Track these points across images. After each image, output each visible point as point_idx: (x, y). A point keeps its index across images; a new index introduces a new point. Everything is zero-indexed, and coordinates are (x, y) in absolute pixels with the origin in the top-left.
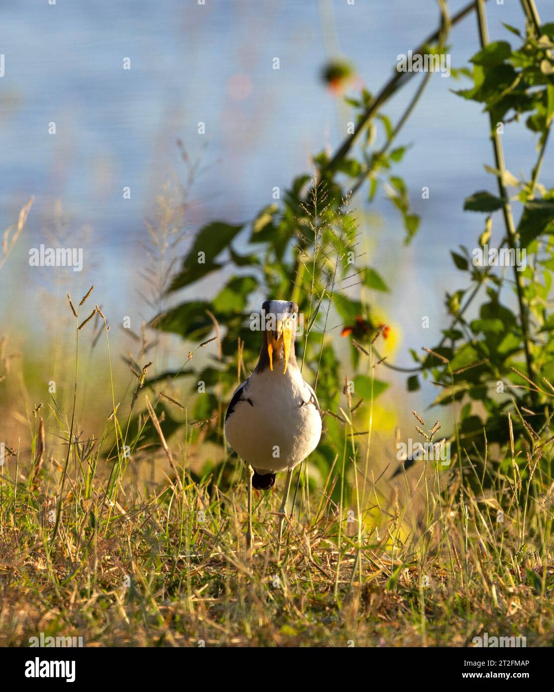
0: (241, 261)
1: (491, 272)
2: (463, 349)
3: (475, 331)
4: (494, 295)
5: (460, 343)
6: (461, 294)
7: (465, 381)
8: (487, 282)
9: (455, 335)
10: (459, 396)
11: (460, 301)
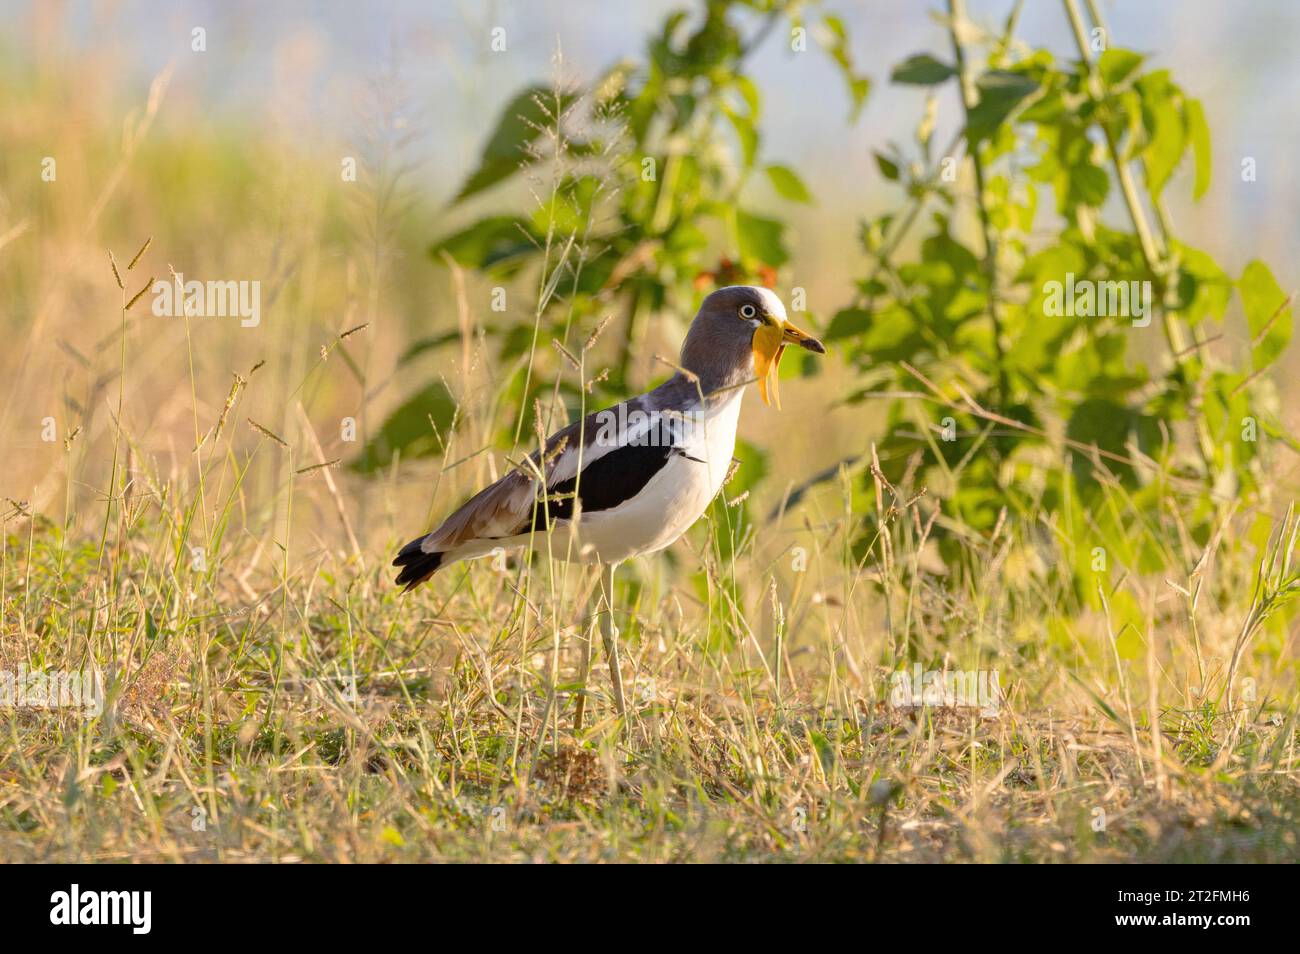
0: (577, 150)
1: (939, 184)
2: (889, 312)
3: (908, 282)
4: (943, 221)
5: (883, 303)
6: (885, 222)
7: (889, 363)
8: (933, 202)
9: (875, 288)
10: (881, 387)
11: (884, 232)
